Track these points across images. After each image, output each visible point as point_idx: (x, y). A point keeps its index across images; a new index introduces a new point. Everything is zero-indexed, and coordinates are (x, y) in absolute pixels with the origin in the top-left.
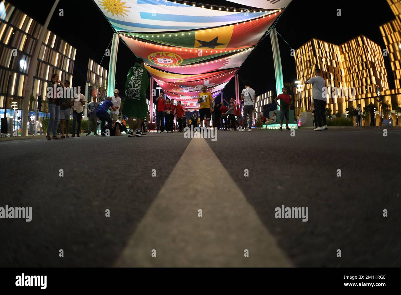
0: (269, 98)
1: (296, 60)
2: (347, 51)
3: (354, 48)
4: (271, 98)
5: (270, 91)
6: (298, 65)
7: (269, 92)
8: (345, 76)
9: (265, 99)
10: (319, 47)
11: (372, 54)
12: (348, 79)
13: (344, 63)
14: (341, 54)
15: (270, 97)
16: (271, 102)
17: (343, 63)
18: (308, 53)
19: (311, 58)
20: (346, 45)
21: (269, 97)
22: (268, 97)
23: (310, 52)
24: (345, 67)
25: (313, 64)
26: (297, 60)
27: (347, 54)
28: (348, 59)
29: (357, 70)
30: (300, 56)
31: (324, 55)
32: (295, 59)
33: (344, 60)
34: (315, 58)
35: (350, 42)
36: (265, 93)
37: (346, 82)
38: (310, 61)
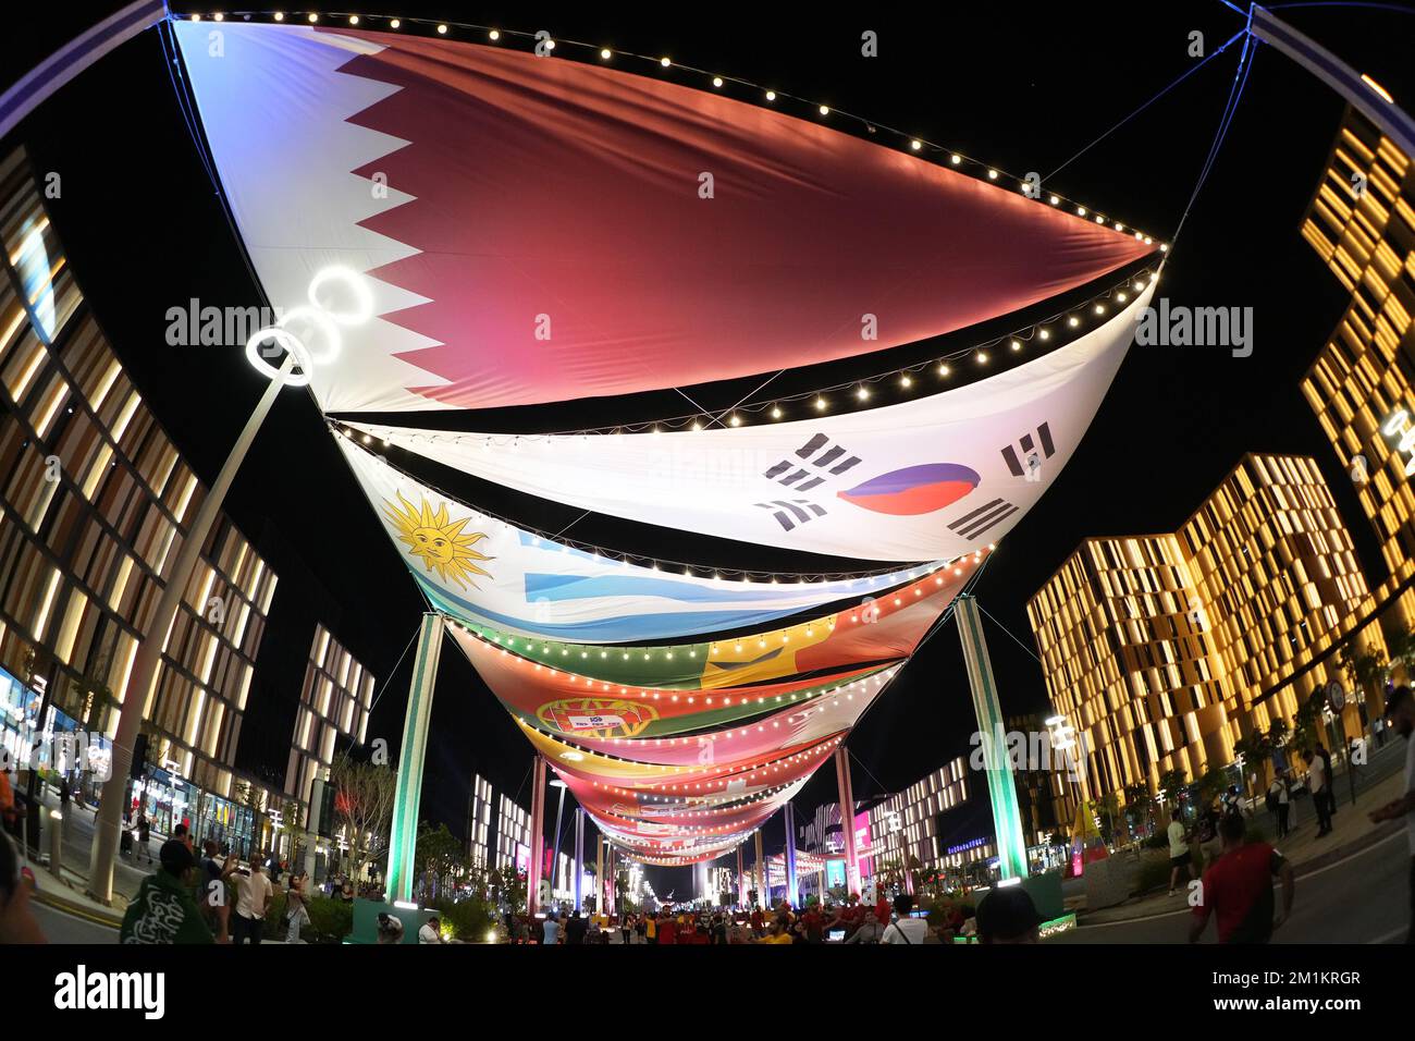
0: (956, 785)
1: (1038, 632)
2: (1207, 537)
3: (1229, 514)
4: (962, 782)
5: (958, 760)
6: (1046, 647)
7: (953, 764)
8: (1215, 632)
9: (940, 789)
10: (1112, 564)
11: (1292, 506)
12: (1226, 637)
13: (1204, 587)
14: (1187, 560)
15: (959, 780)
16: (964, 798)
17: (1198, 587)
18: (1077, 596)
19: (1087, 610)
20: (1199, 517)
21: (955, 779)
22: (951, 782)
23: (1081, 593)
24: (1208, 598)
25: (1099, 632)
26: (1042, 630)
27: (1207, 551)
28: (1212, 565)
29: (1250, 592)
30: (1049, 615)
31: (1132, 584)
32: (1035, 629)
33: (1200, 576)
34: (1101, 609)
35: (1211, 502)
36: (941, 771)
37: (1220, 648)
38: (1085, 622)
